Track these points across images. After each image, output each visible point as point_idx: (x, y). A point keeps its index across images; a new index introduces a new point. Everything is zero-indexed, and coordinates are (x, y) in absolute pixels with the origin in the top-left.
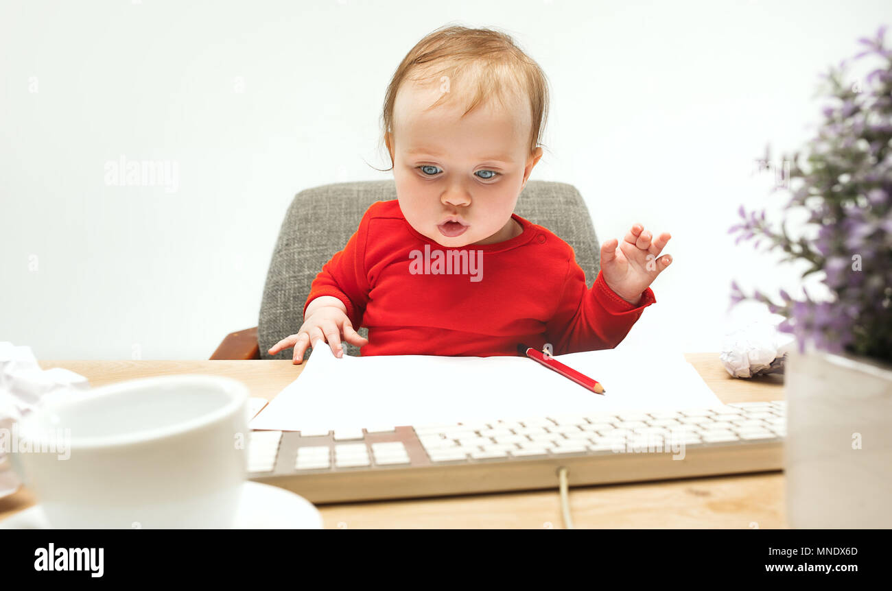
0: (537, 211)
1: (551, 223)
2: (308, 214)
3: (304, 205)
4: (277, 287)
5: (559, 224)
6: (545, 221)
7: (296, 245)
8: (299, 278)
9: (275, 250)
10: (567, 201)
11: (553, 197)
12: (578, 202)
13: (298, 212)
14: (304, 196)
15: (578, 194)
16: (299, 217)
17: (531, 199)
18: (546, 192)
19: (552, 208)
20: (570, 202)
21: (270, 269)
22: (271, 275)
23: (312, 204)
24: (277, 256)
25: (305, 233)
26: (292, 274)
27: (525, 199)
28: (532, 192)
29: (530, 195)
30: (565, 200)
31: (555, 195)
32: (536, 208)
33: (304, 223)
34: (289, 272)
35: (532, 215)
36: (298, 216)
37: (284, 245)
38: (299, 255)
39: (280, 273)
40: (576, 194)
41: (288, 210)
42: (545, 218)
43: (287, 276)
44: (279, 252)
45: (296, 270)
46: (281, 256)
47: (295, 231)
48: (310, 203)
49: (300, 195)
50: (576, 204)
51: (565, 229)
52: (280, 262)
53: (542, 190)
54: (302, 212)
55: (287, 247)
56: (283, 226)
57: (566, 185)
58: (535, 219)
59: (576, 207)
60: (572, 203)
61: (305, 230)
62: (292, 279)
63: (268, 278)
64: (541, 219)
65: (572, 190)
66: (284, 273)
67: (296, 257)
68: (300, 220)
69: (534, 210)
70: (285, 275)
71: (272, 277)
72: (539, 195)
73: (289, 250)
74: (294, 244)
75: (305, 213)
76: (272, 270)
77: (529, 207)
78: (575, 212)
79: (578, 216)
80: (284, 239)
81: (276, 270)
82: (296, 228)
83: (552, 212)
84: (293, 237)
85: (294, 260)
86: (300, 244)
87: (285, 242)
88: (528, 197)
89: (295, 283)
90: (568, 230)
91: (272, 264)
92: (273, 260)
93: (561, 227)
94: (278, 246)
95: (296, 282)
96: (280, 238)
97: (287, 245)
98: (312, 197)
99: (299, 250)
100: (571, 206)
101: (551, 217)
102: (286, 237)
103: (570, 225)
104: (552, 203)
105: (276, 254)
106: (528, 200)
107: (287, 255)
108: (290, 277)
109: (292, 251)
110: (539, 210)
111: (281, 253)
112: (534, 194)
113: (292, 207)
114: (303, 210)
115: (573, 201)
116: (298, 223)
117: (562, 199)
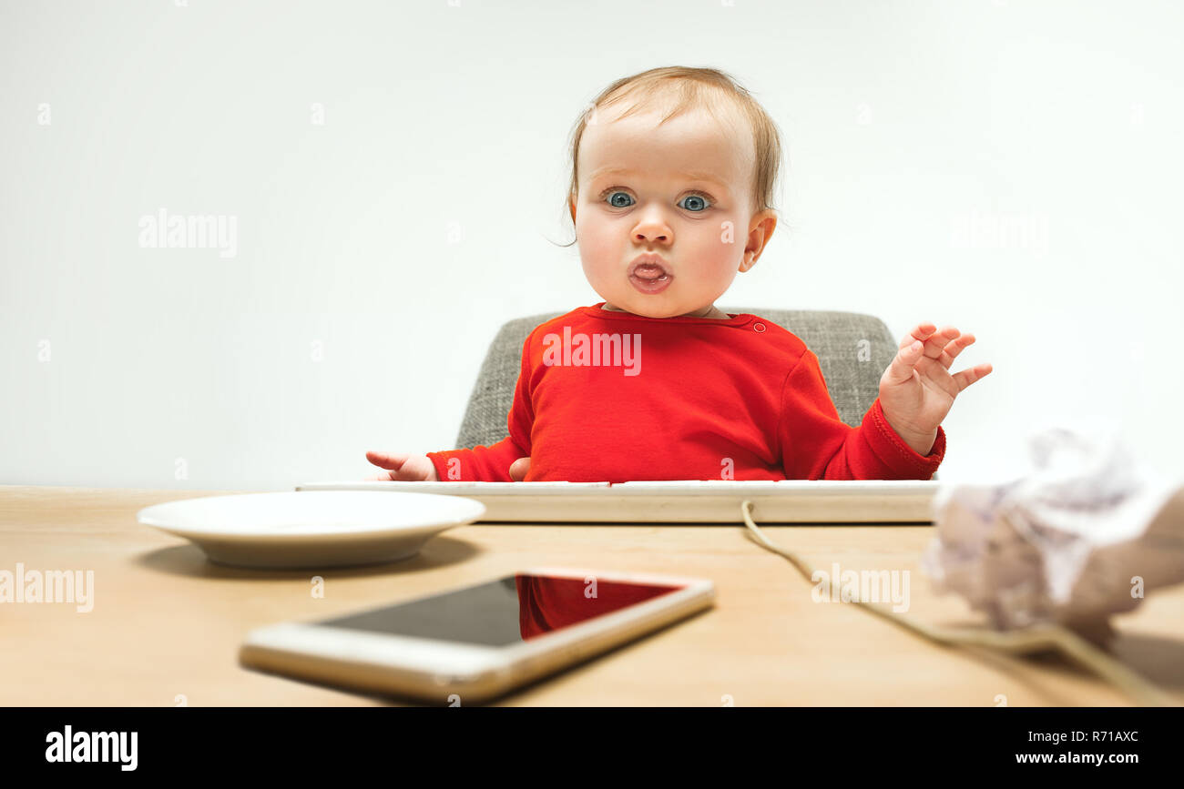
0: (830, 349)
1: (850, 364)
2: (517, 349)
3: (512, 338)
4: (473, 444)
5: (860, 366)
6: (840, 361)
7: (501, 389)
8: (503, 432)
9: (472, 396)
10: (870, 336)
11: (852, 331)
12: (886, 338)
13: (505, 347)
14: (513, 327)
15: (886, 328)
16: (505, 354)
17: (822, 332)
18: (840, 324)
19: (850, 344)
20: (875, 337)
21: (465, 420)
22: (464, 429)
23: (524, 336)
24: (474, 403)
25: (512, 373)
26: (493, 427)
27: (812, 333)
28: (822, 324)
29: (820, 328)
30: (867, 334)
31: (854, 328)
32: (829, 344)
33: (512, 361)
34: (490, 425)
35: (823, 353)
36: (503, 352)
37: (484, 389)
38: (504, 401)
39: (477, 425)
40: (883, 328)
41: (491, 346)
42: (841, 358)
43: (487, 429)
44: (477, 399)
45: (499, 421)
46: (479, 403)
47: (499, 371)
48: (521, 335)
49: (509, 325)
50: (884, 340)
51: (869, 372)
52: (477, 411)
53: (835, 321)
54: (510, 346)
55: (488, 392)
56: (484, 365)
57: (868, 317)
58: (827, 358)
59: (883, 344)
60: (878, 339)
61: (513, 370)
62: (493, 434)
63: (461, 433)
64: (835, 358)
65: (878, 322)
66: (483, 426)
67: (500, 404)
68: (506, 356)
69: (825, 346)
70: (484, 428)
71: (466, 431)
72: (832, 328)
73: (490, 395)
74: (498, 388)
75: (514, 347)
76: (467, 423)
77: (818, 343)
78: (881, 350)
79: (886, 355)
80: (485, 382)
81: (472, 422)
82: (502, 367)
83: (850, 349)
84: (496, 378)
85: (497, 408)
86: (506, 388)
87: (486, 386)
88: (816, 331)
89: (496, 440)
90: (873, 373)
91: (466, 415)
92: (468, 410)
93: (864, 369)
94: (476, 392)
95: (498, 437)
96: (480, 381)
97: (488, 389)
98: (524, 327)
99: (505, 396)
100: (877, 344)
101: (848, 355)
102: (486, 379)
103: (875, 368)
104: (850, 339)
105: (472, 401)
106: (817, 334)
107: (488, 402)
108: (490, 432)
109: (494, 397)
110: (832, 346)
111: (480, 400)
112: (824, 327)
113: (497, 341)
114: (511, 343)
115: (878, 336)
116: (503, 360)
117: (863, 333)
